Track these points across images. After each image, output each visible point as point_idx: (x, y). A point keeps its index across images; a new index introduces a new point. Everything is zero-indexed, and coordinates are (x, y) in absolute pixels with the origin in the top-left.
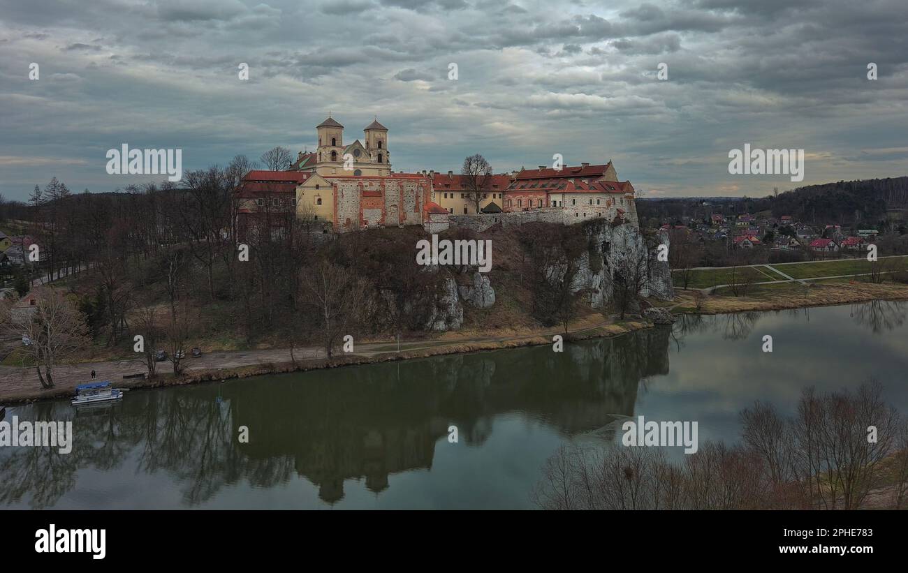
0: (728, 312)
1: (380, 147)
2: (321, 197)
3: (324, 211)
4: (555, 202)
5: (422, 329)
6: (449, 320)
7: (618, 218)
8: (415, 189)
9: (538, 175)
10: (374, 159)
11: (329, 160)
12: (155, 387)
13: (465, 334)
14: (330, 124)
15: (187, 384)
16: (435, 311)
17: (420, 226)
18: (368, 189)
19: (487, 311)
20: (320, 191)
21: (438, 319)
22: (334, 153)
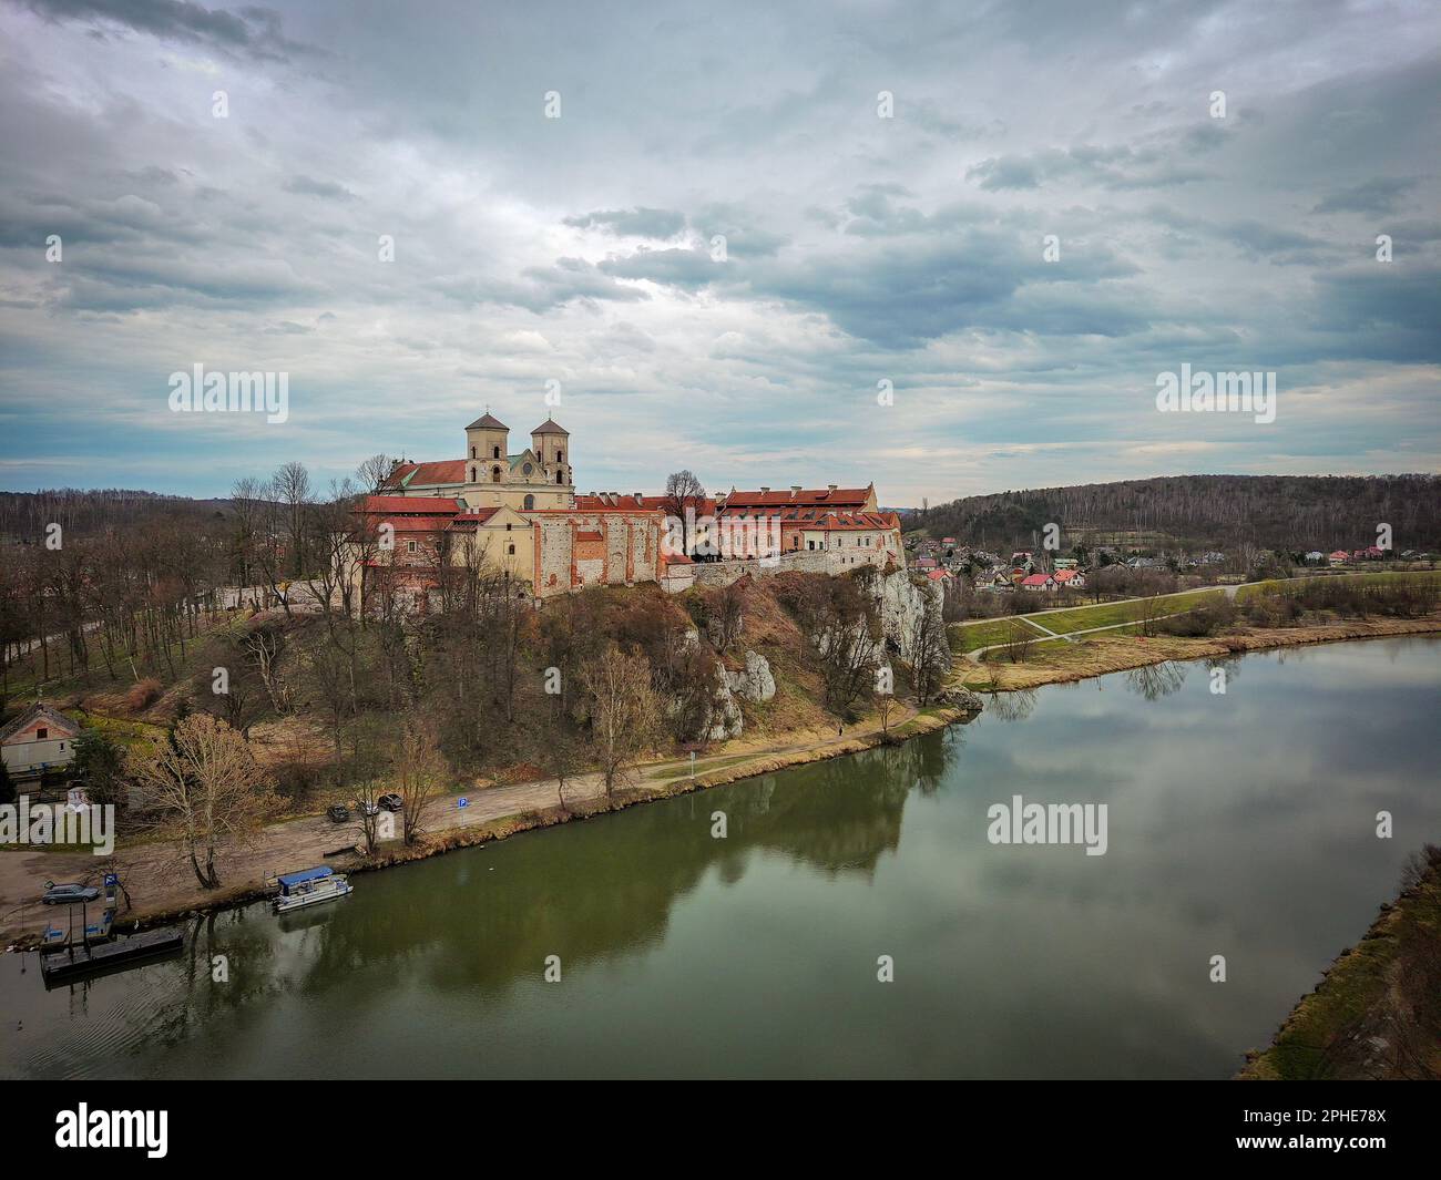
0: (1041, 684)
1: (559, 460)
2: (514, 543)
3: (522, 565)
4: (812, 543)
5: (695, 739)
6: (728, 724)
7: (889, 563)
8: (644, 528)
9: (760, 500)
10: (552, 478)
11: (490, 481)
12: (383, 867)
13: (755, 742)
14: (487, 424)
15: (427, 856)
16: (709, 711)
17: (651, 582)
18: (582, 529)
19: (768, 707)
20: (513, 533)
21: (715, 723)
22: (497, 470)
